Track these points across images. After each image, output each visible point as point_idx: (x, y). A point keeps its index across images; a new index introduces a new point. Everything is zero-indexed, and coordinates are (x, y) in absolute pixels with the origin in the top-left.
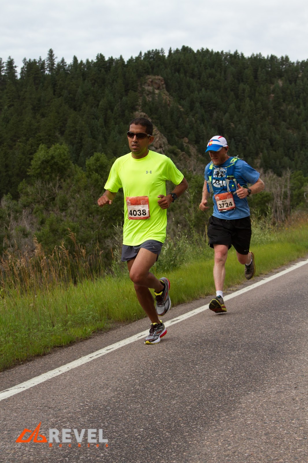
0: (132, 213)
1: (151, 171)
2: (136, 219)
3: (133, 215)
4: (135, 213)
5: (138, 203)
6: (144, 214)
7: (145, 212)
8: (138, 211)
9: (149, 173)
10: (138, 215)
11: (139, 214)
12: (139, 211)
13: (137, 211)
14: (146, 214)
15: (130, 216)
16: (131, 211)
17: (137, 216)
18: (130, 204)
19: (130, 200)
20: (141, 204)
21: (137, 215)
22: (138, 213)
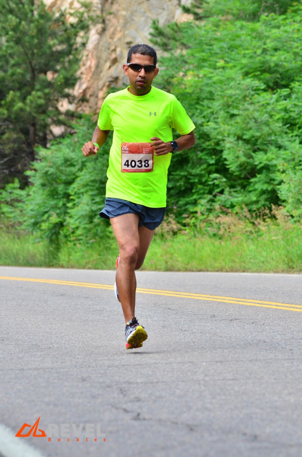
0: (129, 164)
1: (155, 113)
2: (135, 171)
3: (130, 166)
4: (133, 164)
5: (140, 151)
6: (147, 165)
7: (147, 163)
8: (138, 161)
9: (153, 115)
10: (138, 166)
11: (140, 165)
12: (140, 162)
13: (136, 161)
14: (148, 165)
15: (126, 168)
16: (127, 161)
17: (136, 168)
18: (127, 152)
19: (128, 147)
20: (143, 153)
21: (136, 166)
22: (137, 163)
